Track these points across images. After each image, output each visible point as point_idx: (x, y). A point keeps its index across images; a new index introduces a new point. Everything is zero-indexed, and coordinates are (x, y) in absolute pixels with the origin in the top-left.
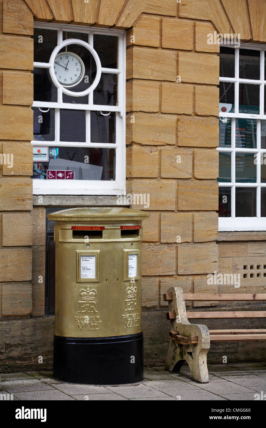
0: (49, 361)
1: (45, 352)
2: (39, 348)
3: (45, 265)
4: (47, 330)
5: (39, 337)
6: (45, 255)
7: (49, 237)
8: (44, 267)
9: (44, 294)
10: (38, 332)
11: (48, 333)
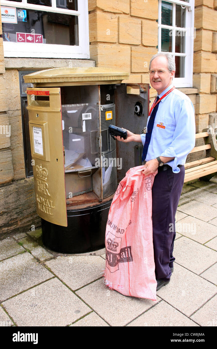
0: (34, 220)
1: (30, 213)
2: (24, 211)
3: (22, 129)
4: (30, 193)
5: (22, 201)
6: (22, 119)
7: (24, 100)
8: (22, 131)
9: (23, 158)
10: (22, 196)
11: (32, 196)
